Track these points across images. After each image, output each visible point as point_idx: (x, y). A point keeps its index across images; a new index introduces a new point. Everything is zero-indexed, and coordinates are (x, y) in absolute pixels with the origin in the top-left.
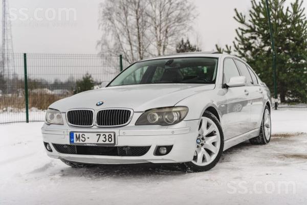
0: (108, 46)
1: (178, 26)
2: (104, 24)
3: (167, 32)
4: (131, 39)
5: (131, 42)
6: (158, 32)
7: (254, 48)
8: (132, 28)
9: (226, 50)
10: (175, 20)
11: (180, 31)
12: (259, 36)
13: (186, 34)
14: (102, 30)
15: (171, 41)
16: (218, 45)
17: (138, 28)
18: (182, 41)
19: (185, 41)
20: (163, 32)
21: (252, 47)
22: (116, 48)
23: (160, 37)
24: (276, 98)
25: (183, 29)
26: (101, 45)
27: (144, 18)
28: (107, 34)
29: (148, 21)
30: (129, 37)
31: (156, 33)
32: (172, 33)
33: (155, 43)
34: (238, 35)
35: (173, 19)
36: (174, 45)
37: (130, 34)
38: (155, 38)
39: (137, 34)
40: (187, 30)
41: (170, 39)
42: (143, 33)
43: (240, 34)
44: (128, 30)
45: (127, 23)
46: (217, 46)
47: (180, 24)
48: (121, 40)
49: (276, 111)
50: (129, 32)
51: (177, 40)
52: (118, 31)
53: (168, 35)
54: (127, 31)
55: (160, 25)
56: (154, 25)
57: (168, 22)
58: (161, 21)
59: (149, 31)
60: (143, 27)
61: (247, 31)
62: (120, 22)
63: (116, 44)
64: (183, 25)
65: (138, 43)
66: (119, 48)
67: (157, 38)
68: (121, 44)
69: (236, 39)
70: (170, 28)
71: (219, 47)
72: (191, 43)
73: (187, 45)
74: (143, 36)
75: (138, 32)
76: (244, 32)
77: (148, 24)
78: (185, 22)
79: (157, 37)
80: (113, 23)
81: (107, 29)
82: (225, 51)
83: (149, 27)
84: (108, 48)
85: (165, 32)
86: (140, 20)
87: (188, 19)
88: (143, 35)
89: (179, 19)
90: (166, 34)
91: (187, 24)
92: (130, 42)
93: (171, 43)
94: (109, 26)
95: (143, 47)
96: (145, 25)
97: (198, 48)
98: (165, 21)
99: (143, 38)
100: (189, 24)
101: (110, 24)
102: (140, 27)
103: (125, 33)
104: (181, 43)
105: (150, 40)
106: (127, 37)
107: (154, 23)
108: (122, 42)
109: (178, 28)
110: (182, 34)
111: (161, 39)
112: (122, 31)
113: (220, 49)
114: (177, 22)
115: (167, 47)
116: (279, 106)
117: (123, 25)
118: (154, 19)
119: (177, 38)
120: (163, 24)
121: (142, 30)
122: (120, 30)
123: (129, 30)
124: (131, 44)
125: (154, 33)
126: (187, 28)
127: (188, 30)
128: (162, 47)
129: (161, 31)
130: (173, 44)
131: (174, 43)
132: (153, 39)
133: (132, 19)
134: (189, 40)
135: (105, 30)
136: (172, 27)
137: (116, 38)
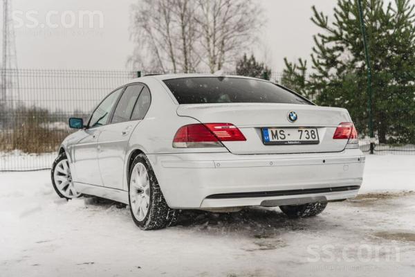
0: (142, 64)
1: (238, 36)
2: (137, 33)
3: (223, 44)
4: (174, 53)
5: (174, 58)
6: (211, 45)
7: (341, 63)
8: (176, 40)
9: (300, 66)
10: (234, 28)
11: (241, 43)
12: (347, 45)
13: (250, 47)
14: (135, 41)
15: (229, 57)
16: (287, 59)
17: (184, 39)
18: (245, 57)
19: (249, 57)
20: (218, 45)
21: (338, 62)
22: (154, 67)
23: (214, 51)
24: (372, 136)
25: (244, 41)
26: (132, 62)
27: (192, 26)
28: (141, 46)
29: (198, 29)
30: (171, 52)
31: (209, 46)
32: (230, 45)
33: (207, 60)
34: (318, 44)
35: (233, 27)
36: (234, 63)
37: (173, 47)
38: (208, 53)
39: (182, 47)
40: (251, 42)
41: (227, 54)
42: (190, 45)
43: (320, 43)
44: (170, 42)
45: (168, 32)
46: (285, 59)
47: (241, 33)
48: (160, 55)
49: (372, 155)
50: (171, 45)
51: (238, 56)
52: (156, 43)
53: (224, 49)
54: (168, 42)
55: (214, 34)
56: (206, 36)
57: (225, 30)
58: (215, 29)
59: (199, 43)
60: (190, 38)
61: (330, 39)
62: (159, 30)
63: (153, 61)
64: (246, 34)
65: (184, 59)
66: (158, 66)
67: (210, 53)
68: (160, 62)
69: (314, 49)
70: (228, 39)
71: (289, 62)
72: (257, 60)
73: (252, 63)
74: (190, 50)
75: (184, 44)
76: (325, 40)
77: (197, 34)
78: (248, 31)
79: (209, 51)
80: (149, 31)
81: (141, 40)
82: (298, 68)
83: (198, 37)
84: (143, 66)
85: (221, 45)
86: (187, 29)
87: (252, 26)
88: (191, 48)
89: (240, 27)
90: (222, 48)
91: (251, 33)
92: (172, 58)
93: (229, 59)
94: (143, 36)
95: (191, 66)
96: (193, 35)
97: (267, 67)
98: (220, 29)
99: (190, 53)
100: (253, 33)
101: (146, 33)
102: (187, 37)
103: (166, 46)
104: (243, 60)
105: (201, 55)
106: (169, 50)
107: (205, 32)
108: (162, 58)
109: (239, 39)
110: (245, 47)
111: (216, 54)
112: (162, 43)
113: (291, 65)
114: (238, 30)
115: (224, 65)
116: (376, 148)
117: (164, 35)
118: (205, 26)
119: (237, 54)
120: (218, 34)
121: (189, 41)
122: (159, 42)
123: (172, 42)
124: (174, 61)
125: (206, 45)
126: (251, 40)
127: (253, 42)
128: (217, 65)
129: (216, 44)
130: (232, 61)
131: (234, 59)
132: (205, 53)
133: (176, 27)
134: (254, 56)
135: (139, 41)
136: (231, 37)
137: (154, 53)
